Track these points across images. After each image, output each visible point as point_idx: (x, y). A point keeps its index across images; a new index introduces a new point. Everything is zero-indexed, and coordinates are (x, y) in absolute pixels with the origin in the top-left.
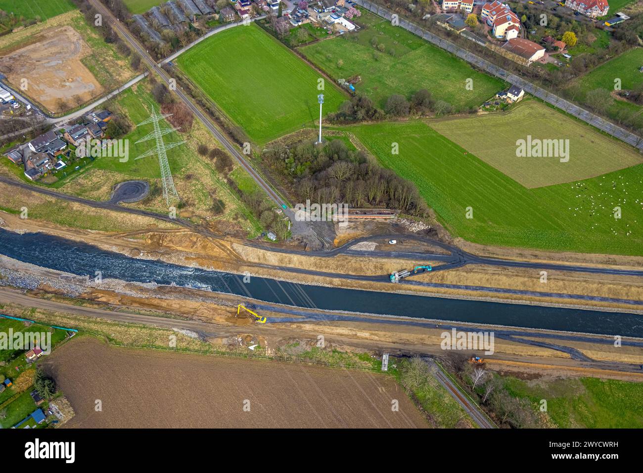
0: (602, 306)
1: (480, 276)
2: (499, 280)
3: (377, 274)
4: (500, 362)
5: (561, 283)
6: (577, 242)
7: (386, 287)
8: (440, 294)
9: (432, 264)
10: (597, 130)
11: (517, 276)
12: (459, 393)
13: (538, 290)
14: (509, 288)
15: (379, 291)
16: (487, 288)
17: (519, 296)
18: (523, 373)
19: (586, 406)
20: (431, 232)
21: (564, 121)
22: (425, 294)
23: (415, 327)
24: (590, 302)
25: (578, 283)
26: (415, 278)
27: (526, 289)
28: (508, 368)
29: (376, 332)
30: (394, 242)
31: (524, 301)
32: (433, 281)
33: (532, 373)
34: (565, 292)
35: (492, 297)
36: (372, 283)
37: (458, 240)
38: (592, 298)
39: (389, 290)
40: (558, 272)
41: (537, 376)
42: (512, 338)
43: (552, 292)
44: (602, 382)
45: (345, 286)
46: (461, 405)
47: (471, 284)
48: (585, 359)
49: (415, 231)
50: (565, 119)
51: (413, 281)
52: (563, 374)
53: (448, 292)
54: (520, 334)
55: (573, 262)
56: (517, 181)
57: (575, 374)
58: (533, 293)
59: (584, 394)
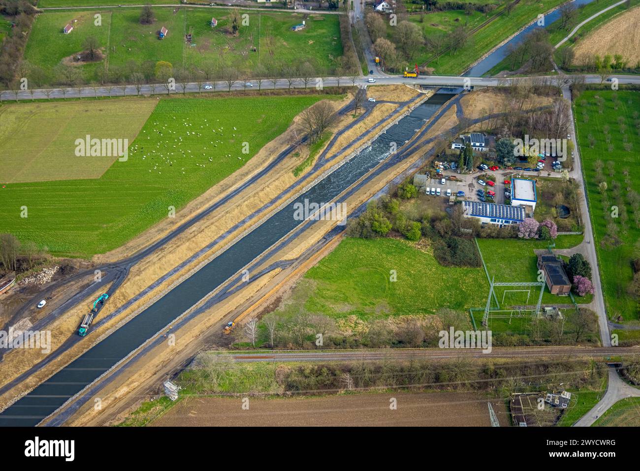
0: (255, 222)
1: (151, 269)
2: (169, 261)
3: (63, 342)
4: (245, 313)
5: (213, 227)
6: (186, 191)
7: (85, 345)
8: (136, 312)
9: (101, 292)
10: (93, 99)
11: (178, 247)
12: (251, 355)
13: (204, 246)
14: (182, 262)
15: (81, 355)
16: (166, 275)
17: (195, 261)
18: (268, 307)
19: (328, 290)
20: (64, 270)
21: (56, 107)
22: (124, 322)
23: (153, 350)
24: (245, 226)
25: (224, 218)
26: (101, 315)
27: (195, 253)
28: (256, 312)
29: (130, 380)
30: (43, 302)
31: (203, 262)
32: (119, 305)
33: (273, 301)
34: (222, 232)
35: (178, 279)
36: (67, 352)
37: (96, 258)
38: (244, 222)
39: (89, 346)
40: (202, 222)
41: (278, 300)
42: (229, 292)
43: (214, 239)
44: (318, 267)
45: (44, 378)
46: (264, 361)
47: (151, 283)
48: (291, 262)
49: (49, 281)
50: (54, 105)
51: (102, 320)
52: (291, 283)
53: (141, 304)
54: (231, 285)
55: (202, 207)
56: (82, 178)
57: (297, 277)
58: (202, 251)
59: (318, 284)
